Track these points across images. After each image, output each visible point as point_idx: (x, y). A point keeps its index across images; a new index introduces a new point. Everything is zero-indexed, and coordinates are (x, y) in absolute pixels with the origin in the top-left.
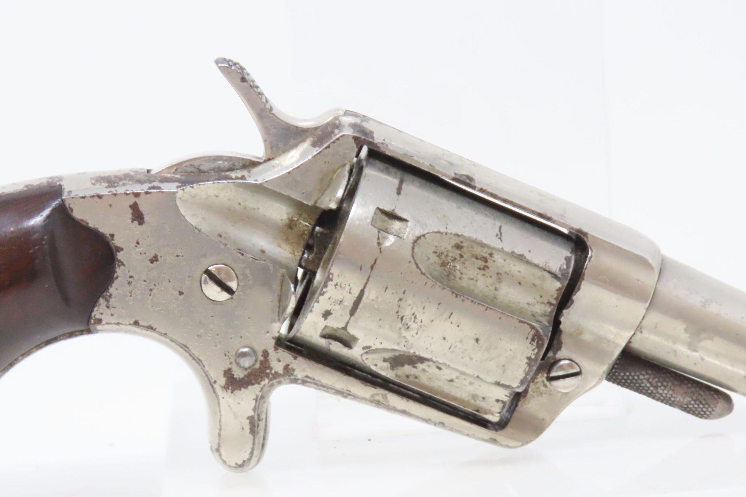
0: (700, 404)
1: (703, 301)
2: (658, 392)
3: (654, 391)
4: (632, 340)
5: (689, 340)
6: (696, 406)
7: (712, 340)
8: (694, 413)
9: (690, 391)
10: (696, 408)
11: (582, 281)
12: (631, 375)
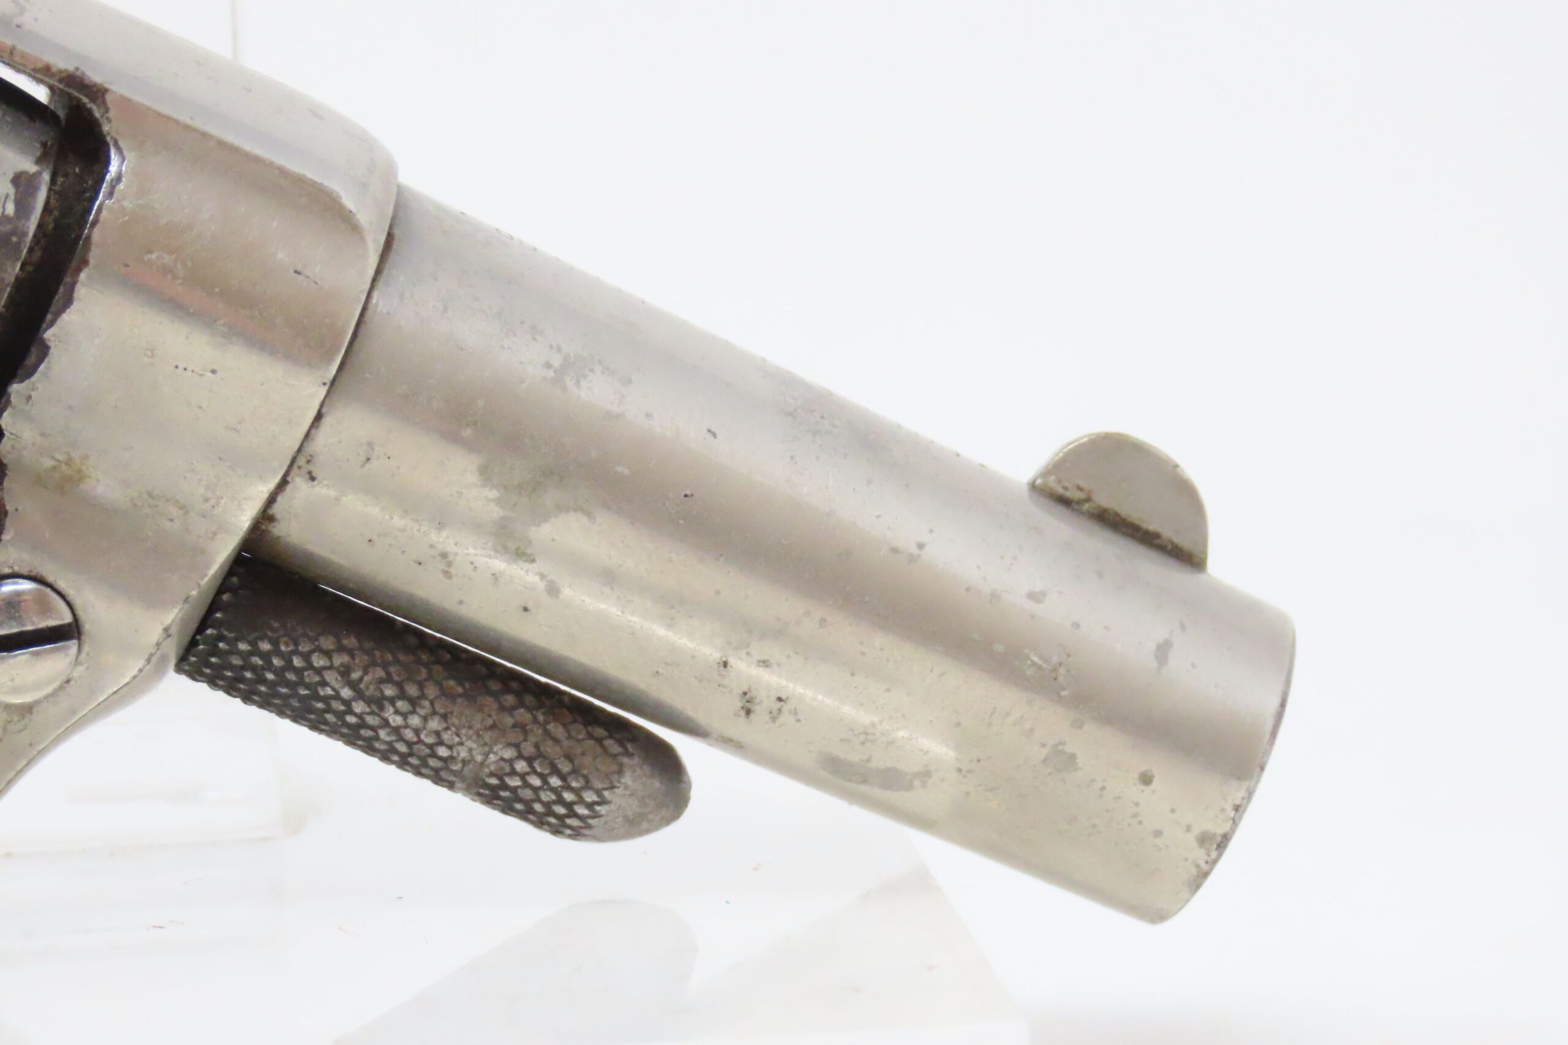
0: (551, 774)
1: (557, 361)
2: (386, 723)
3: (371, 720)
4: (276, 509)
5: (496, 512)
6: (536, 781)
7: (589, 514)
8: (526, 814)
9: (509, 721)
10: (535, 790)
11: (79, 270)
12: (277, 652)
